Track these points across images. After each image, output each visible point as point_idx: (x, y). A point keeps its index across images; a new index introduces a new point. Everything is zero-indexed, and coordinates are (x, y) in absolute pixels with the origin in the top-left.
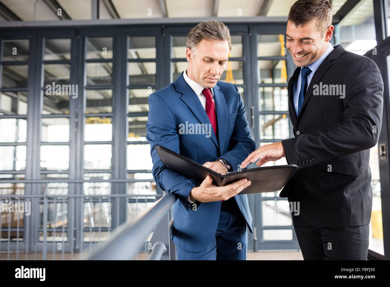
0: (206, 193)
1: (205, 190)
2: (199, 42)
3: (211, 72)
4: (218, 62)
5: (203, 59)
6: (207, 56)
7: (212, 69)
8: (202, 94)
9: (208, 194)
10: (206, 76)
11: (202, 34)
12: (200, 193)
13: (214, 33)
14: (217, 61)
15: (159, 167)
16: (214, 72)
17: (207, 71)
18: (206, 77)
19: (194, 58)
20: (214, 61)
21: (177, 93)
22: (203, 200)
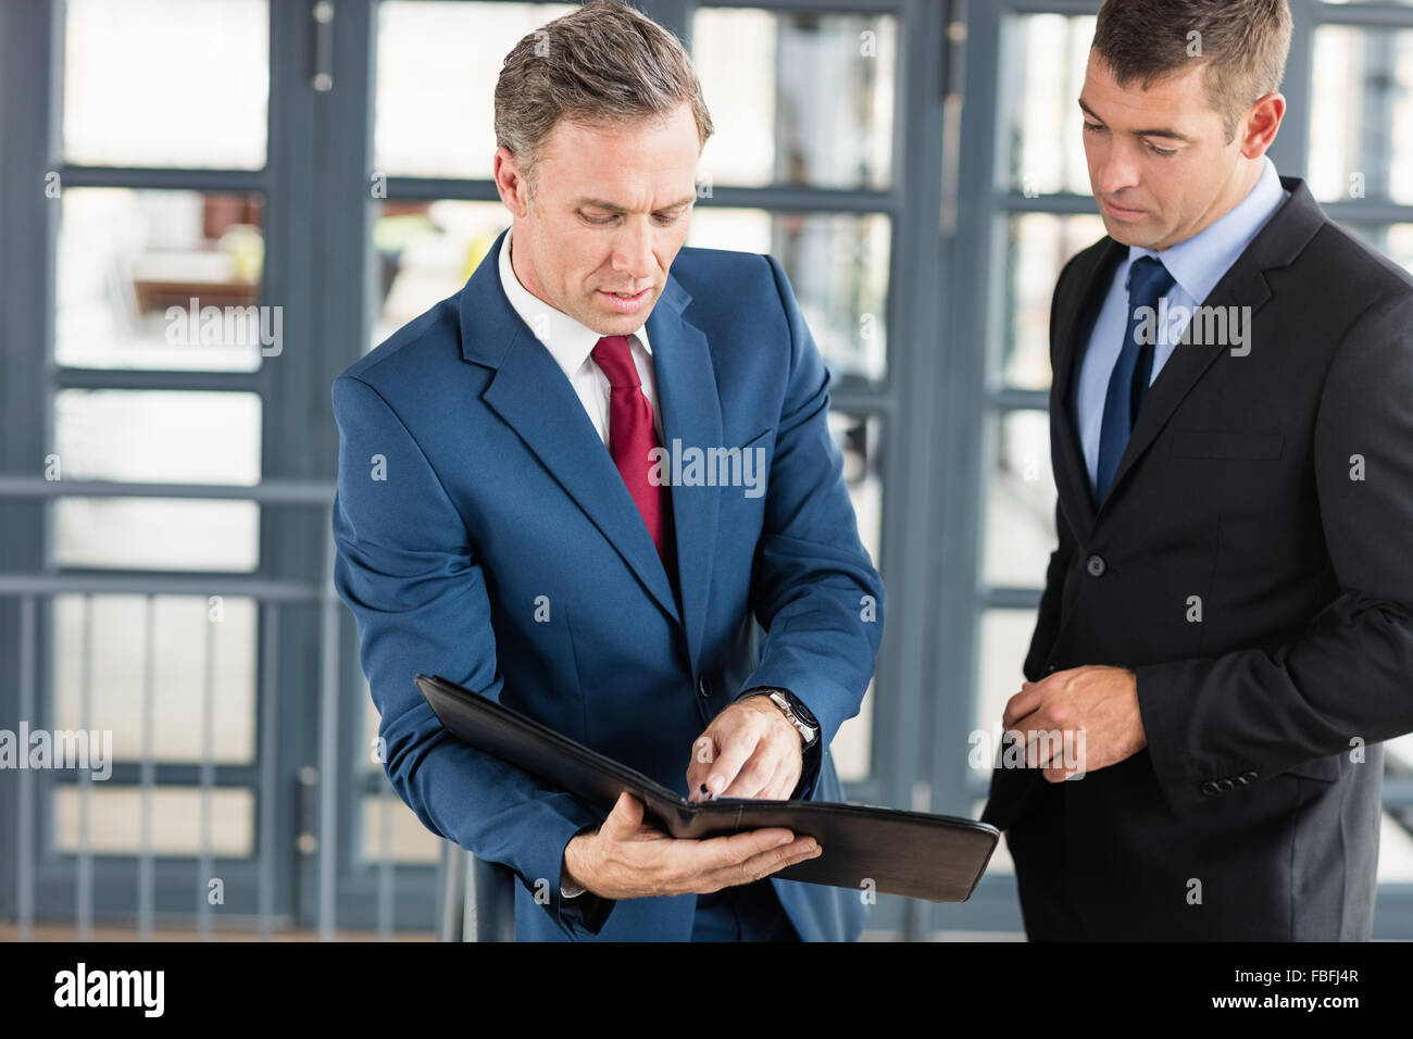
0: (623, 864)
1: (620, 852)
2: (548, 127)
3: (616, 265)
4: (646, 218)
5: (573, 208)
6: (591, 196)
7: (622, 250)
8: (592, 363)
9: (630, 868)
10: (597, 284)
11: (556, 92)
12: (600, 862)
13: (616, 91)
14: (643, 212)
15: (411, 735)
16: (630, 267)
17: (596, 263)
18: (597, 290)
19: (532, 198)
20: (629, 213)
21: (467, 365)
22: (613, 889)
